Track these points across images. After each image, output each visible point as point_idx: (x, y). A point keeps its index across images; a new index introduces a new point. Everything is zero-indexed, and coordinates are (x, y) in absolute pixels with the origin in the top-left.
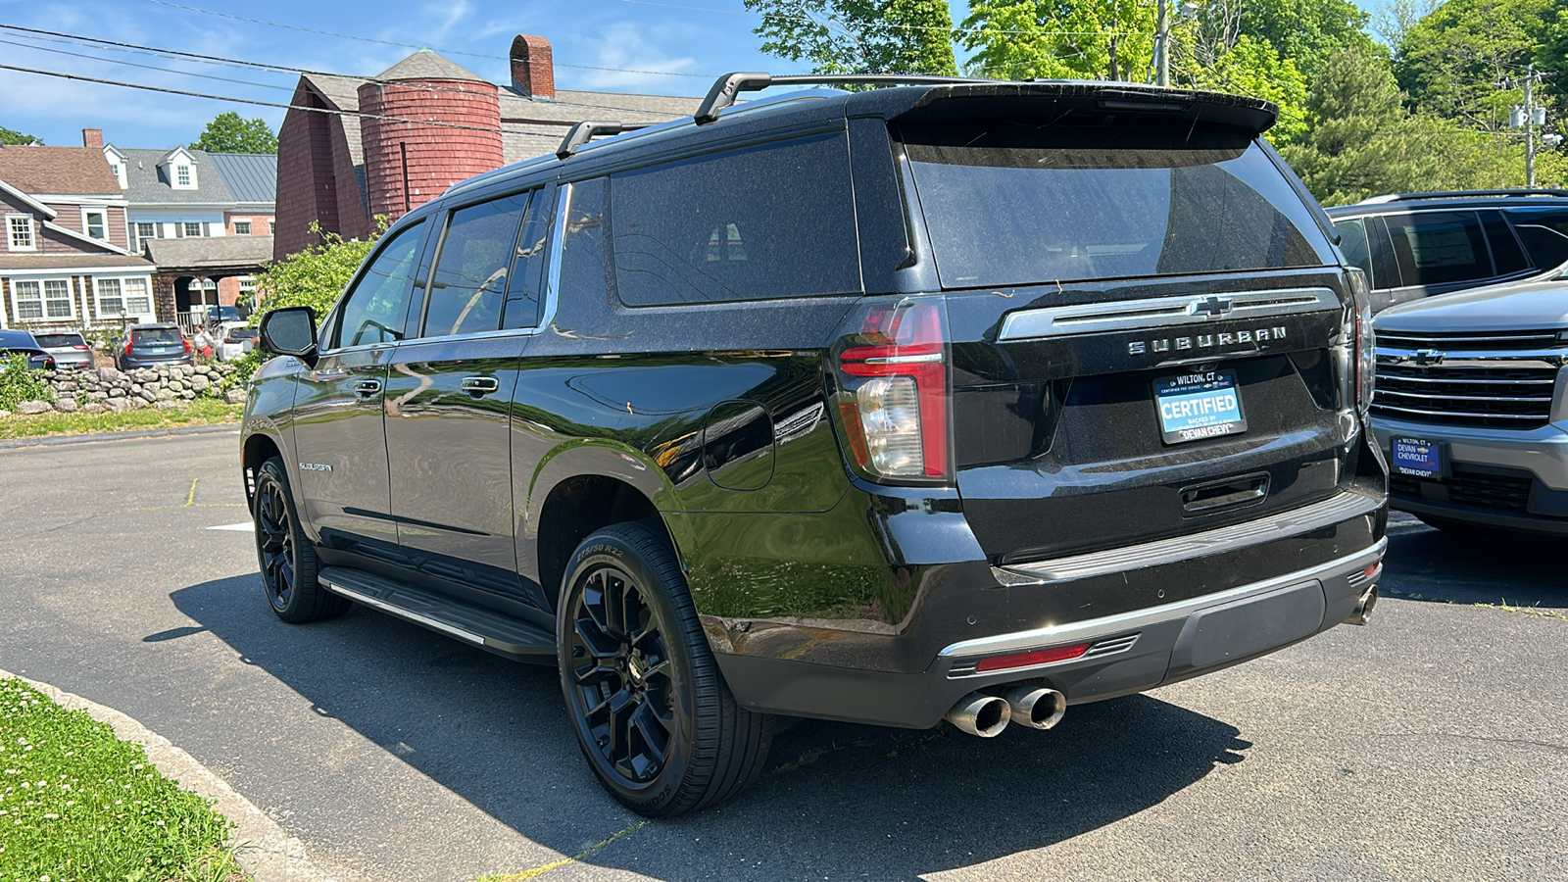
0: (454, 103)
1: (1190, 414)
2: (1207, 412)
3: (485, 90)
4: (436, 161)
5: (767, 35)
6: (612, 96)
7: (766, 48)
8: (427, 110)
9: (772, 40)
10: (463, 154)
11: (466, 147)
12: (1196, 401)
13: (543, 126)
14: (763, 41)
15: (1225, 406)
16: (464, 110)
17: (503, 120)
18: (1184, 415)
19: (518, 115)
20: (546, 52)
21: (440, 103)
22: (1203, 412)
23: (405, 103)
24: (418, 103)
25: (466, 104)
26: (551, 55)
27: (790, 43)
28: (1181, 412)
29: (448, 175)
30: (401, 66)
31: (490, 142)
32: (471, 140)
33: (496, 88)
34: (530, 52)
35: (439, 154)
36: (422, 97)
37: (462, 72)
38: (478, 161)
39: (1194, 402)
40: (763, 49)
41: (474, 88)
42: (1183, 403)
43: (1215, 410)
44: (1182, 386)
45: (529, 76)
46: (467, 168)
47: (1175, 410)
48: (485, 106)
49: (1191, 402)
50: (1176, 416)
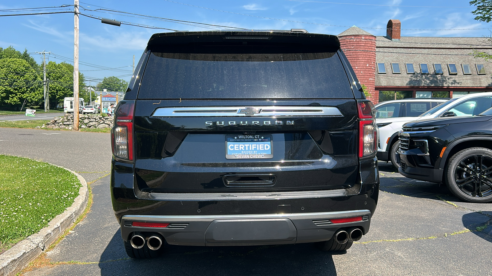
0: (360, 42)
1: (243, 149)
2: (253, 149)
3: (371, 38)
4: (352, 61)
5: (477, 14)
6: (422, 38)
7: (477, 18)
8: (351, 45)
9: (479, 15)
10: (361, 58)
11: (362, 56)
12: (248, 145)
13: (394, 49)
14: (476, 16)
15: (264, 148)
16: (363, 45)
17: (377, 47)
18: (240, 149)
19: (386, 45)
20: (399, 25)
21: (356, 42)
22: (251, 149)
23: (345, 43)
24: (349, 43)
25: (364, 42)
26: (400, 26)
27: (486, 16)
28: (239, 148)
29: (355, 65)
30: (346, 32)
31: (371, 54)
32: (365, 54)
33: (375, 37)
34: (393, 25)
35: (353, 58)
36: (350, 41)
37: (364, 32)
38: (366, 61)
39: (247, 145)
40: (475, 19)
41: (367, 38)
42: (240, 145)
43: (258, 149)
44: (240, 139)
45: (392, 33)
46: (362, 63)
47: (235, 147)
48: (370, 43)
49: (245, 145)
50: (235, 149)
